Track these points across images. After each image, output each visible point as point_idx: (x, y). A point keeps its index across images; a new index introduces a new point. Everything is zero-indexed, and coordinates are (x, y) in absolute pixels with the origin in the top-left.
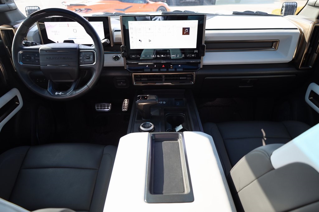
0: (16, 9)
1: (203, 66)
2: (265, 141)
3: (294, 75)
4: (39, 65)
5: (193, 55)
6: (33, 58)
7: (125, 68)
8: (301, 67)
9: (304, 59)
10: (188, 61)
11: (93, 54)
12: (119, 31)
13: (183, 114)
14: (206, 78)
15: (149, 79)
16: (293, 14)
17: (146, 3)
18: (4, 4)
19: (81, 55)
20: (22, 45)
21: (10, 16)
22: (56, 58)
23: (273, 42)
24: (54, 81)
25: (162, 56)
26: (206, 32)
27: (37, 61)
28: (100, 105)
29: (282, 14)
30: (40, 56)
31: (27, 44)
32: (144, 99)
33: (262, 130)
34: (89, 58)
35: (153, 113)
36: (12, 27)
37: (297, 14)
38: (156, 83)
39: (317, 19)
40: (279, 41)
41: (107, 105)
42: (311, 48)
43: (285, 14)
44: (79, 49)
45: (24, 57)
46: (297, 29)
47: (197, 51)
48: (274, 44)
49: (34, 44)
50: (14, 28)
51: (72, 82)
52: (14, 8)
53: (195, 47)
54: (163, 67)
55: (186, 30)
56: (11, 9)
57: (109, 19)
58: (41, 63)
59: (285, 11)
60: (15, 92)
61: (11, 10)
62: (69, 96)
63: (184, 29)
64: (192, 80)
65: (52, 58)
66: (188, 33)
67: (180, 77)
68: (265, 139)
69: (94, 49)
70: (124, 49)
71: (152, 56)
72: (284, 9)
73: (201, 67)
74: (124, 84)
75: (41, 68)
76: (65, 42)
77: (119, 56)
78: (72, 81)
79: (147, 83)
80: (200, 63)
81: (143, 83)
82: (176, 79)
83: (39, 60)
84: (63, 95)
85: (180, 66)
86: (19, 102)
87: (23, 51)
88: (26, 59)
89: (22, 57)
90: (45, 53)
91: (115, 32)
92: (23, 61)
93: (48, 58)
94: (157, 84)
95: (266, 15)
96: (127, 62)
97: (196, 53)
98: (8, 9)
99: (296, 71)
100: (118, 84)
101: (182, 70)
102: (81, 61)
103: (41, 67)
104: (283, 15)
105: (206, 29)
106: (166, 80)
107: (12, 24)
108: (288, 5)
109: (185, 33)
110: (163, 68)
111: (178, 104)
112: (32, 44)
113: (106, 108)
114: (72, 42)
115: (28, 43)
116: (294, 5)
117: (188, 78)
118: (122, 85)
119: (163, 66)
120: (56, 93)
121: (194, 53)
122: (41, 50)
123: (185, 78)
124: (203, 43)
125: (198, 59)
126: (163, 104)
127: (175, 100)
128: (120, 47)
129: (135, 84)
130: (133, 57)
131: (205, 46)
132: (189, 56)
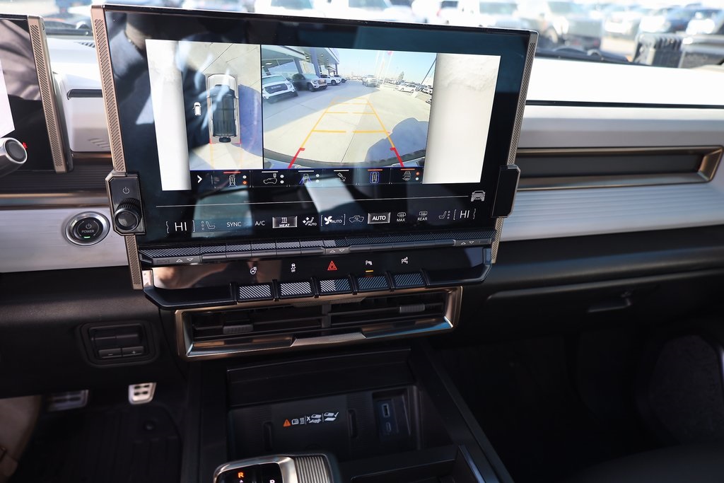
5: (465, 214)
7: (136, 286)
12: (96, 93)
14: (490, 297)
15: (257, 323)
23: (701, 154)
26: (529, 112)
38: (293, 339)
48: (705, 159)
53: (476, 178)
70: (127, 192)
71: (279, 222)
74: (134, 350)
77: (101, 219)
85: (405, 260)
91: (72, 99)
94: (297, 344)
96: (145, 257)
97: (478, 202)
105: (529, 97)
119: (332, 266)
121: (467, 204)
123: (422, 307)
124: (511, 162)
126: (323, 423)
127: (374, 396)
128: (105, 181)
129: (192, 350)
130: (179, 229)
131: (519, 170)
132: (447, 216)
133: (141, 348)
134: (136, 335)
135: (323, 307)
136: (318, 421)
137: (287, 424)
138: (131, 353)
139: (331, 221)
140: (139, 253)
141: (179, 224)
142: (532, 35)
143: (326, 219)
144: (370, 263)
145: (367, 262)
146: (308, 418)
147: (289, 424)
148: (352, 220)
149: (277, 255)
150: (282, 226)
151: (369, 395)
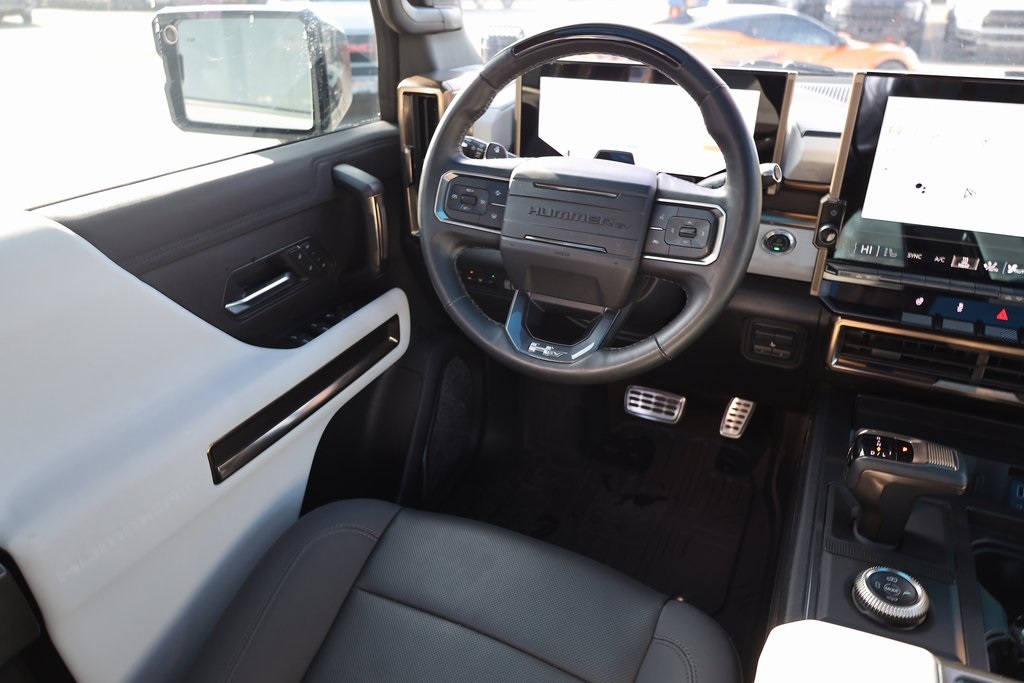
0: (459, 29)
4: (499, 232)
6: (483, 202)
7: (813, 293)
11: (712, 219)
15: (905, 355)
17: (837, 44)
18: (432, 7)
19: (661, 218)
20: (461, 150)
21: (438, 49)
22: (566, 216)
24: (534, 297)
25: (1013, 269)
27: (494, 217)
28: (645, 395)
30: (509, 198)
31: (473, 148)
32: (898, 454)
34: (693, 235)
35: (916, 524)
36: (439, 85)
38: (938, 379)
41: (669, 401)
44: (659, 193)
45: (455, 196)
49: (497, 151)
50: (443, 90)
51: (598, 314)
52: (455, 26)
54: (1000, 317)
56: (447, 27)
57: (792, 82)
58: (505, 227)
60: (393, 304)
61: (444, 31)
62: (576, 367)
65: (549, 214)
69: (721, 202)
70: (834, 213)
71: (959, 261)
74: (782, 353)
75: (503, 245)
76: (603, 155)
77: (791, 238)
78: (599, 309)
79: (889, 370)
81: (870, 366)
83: (501, 212)
84: (555, 358)
86: (398, 338)
87: (460, 175)
88: (462, 202)
89: (451, 195)
90: (530, 189)
92: (450, 207)
93: (537, 210)
94: (942, 384)
96: (832, 268)
98: (439, 26)
100: (756, 347)
102: (655, 241)
103: (504, 238)
106: (988, 374)
107: (438, 76)
110: (1001, 324)
112: (491, 153)
113: (664, 409)
114: (627, 158)
115: (477, 145)
118: (772, 352)
119: (1003, 316)
120: (533, 347)
122: (519, 178)
127: (1012, 472)
128: (819, 202)
129: (836, 364)
130: (864, 251)
133: (788, 353)
134: (791, 338)
135: (980, 356)
138: (779, 354)
139: (1014, 271)
140: (826, 264)
141: (865, 247)
143: (1009, 268)
149: (949, 291)
150: (960, 266)
151: (1005, 467)
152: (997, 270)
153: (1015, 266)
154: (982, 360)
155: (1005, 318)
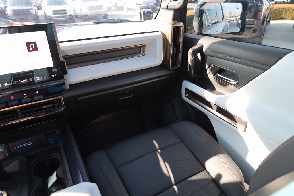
1: (70, 86)
2: (160, 154)
3: (168, 77)
5: (52, 76)
8: (171, 67)
9: (172, 60)
10: (48, 84)
13: (56, 154)
14: (78, 99)
16: (151, 19)
23: (140, 47)
26: (61, 45)
29: (141, 19)
33: (154, 142)
35: (8, 169)
37: (155, 19)
38: (9, 122)
39: (172, 21)
40: (146, 45)
42: (175, 48)
43: (145, 20)
46: (158, 31)
47: (56, 70)
48: (142, 49)
53: (52, 65)
54: (11, 98)
55: (32, 44)
59: (144, 16)
63: (28, 44)
64: (61, 106)
66: (36, 49)
67: (42, 106)
68: (159, 151)
72: (142, 16)
73: (68, 88)
80: (64, 83)
82: (40, 110)
85: (37, 92)
95: (128, 21)
97: (55, 72)
99: (168, 72)
101: (41, 97)
104: (143, 20)
105: (59, 41)
106: (23, 114)
108: (145, 12)
109: (31, 49)
111: (50, 139)
116: (150, 11)
117: (56, 104)
121: (53, 73)
123: (50, 106)
124: (61, 59)
125: (60, 80)
126: (28, 146)
127: (45, 135)
131: (65, 61)
132: (46, 77)
136: (26, 145)
137: (15, 148)
139: (7, 84)
142: (53, 24)
143: (5, 84)
144: (25, 95)
145: (24, 95)
146: (22, 145)
147: (16, 148)
148: (14, 83)
151: (43, 135)
152: (2, 86)
153: (6, 83)
154: (18, 111)
155: (13, 98)
